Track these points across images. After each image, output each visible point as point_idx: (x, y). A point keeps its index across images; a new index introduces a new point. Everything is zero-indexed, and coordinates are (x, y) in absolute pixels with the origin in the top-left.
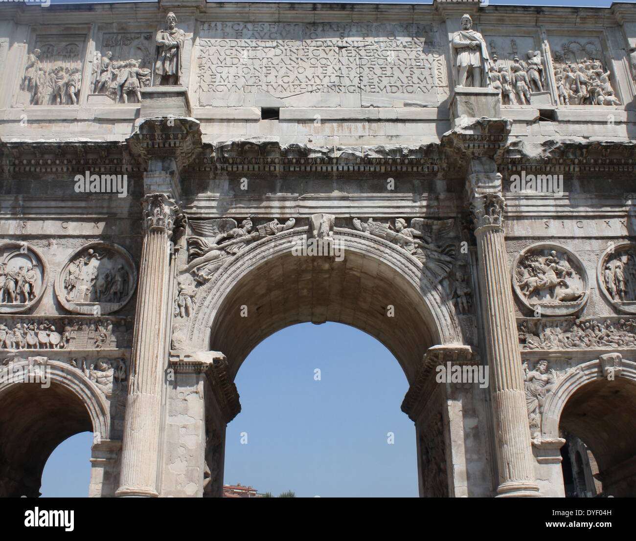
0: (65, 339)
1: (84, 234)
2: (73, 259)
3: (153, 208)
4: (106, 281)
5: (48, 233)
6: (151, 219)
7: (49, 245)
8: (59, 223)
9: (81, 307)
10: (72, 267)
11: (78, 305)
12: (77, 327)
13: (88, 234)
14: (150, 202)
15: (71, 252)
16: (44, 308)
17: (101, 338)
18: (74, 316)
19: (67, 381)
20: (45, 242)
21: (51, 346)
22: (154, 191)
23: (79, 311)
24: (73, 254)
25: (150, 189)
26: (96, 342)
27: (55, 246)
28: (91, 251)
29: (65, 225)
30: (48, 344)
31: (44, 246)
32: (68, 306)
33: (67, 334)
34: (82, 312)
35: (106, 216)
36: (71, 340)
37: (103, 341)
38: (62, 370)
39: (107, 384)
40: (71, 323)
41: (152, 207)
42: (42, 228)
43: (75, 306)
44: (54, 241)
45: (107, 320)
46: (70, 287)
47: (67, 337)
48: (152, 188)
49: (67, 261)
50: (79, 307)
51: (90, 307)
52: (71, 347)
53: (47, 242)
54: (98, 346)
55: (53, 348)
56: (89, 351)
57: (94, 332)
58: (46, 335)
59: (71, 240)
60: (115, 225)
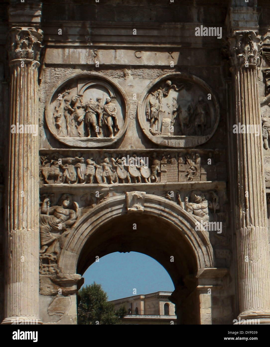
0: (155, 172)
1: (159, 64)
3: (243, 45)
5: (122, 62)
6: (242, 56)
7: (125, 75)
8: (131, 52)
9: (169, 140)
11: (165, 138)
12: (166, 160)
13: (163, 64)
14: (240, 39)
15: (147, 83)
16: (129, 141)
17: (192, 171)
18: (162, 149)
19: (165, 214)
20: (119, 72)
21: (143, 180)
22: (243, 28)
23: (167, 145)
24: (151, 85)
25: (238, 25)
26: (187, 175)
27: (131, 77)
29: (138, 54)
30: (140, 178)
31: (120, 77)
32: (155, 139)
33: (157, 167)
34: (170, 145)
35: (180, 46)
36: (162, 174)
37: (193, 174)
38: (159, 203)
39: (204, 215)
40: (160, 156)
41: (241, 44)
42: (115, 58)
43: (162, 139)
44: (129, 72)
45: (196, 153)
46: (153, 120)
47: (157, 171)
48: (241, 24)
49: (145, 93)
50: (166, 141)
51: (178, 141)
52: (163, 181)
53: (122, 73)
54: (190, 179)
55: (145, 182)
56: (183, 184)
57: (183, 165)
58: (136, 169)
59: (147, 71)
60: (191, 56)
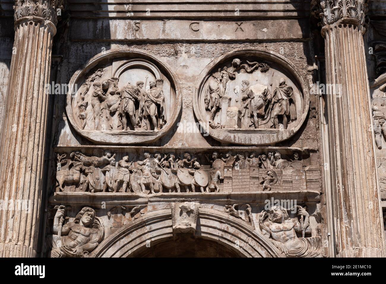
0: (215, 179)
1: (223, 38)
2: (211, 72)
4: (265, 101)
5: (173, 37)
7: (176, 53)
8: (186, 24)
9: (235, 134)
10: (212, 83)
11: (230, 131)
13: (228, 38)
15: (207, 63)
16: (180, 137)
17: (269, 177)
18: (226, 148)
19: (229, 237)
20: (169, 49)
21: (198, 188)
23: (233, 141)
24: (212, 65)
26: (262, 183)
27: (184, 55)
28: (237, 61)
29: (195, 27)
30: (193, 187)
31: (169, 55)
32: (217, 134)
33: (218, 172)
34: (237, 141)
36: (226, 181)
37: (272, 181)
38: (221, 220)
39: (287, 240)
42: (164, 31)
43: (227, 133)
44: (182, 48)
45: (274, 152)
46: (214, 109)
47: (219, 177)
49: (204, 74)
50: (232, 135)
51: (249, 135)
52: (226, 189)
53: (172, 50)
54: (266, 188)
56: (255, 195)
57: (257, 169)
58: (188, 174)
59: (207, 46)
60: (267, 27)
